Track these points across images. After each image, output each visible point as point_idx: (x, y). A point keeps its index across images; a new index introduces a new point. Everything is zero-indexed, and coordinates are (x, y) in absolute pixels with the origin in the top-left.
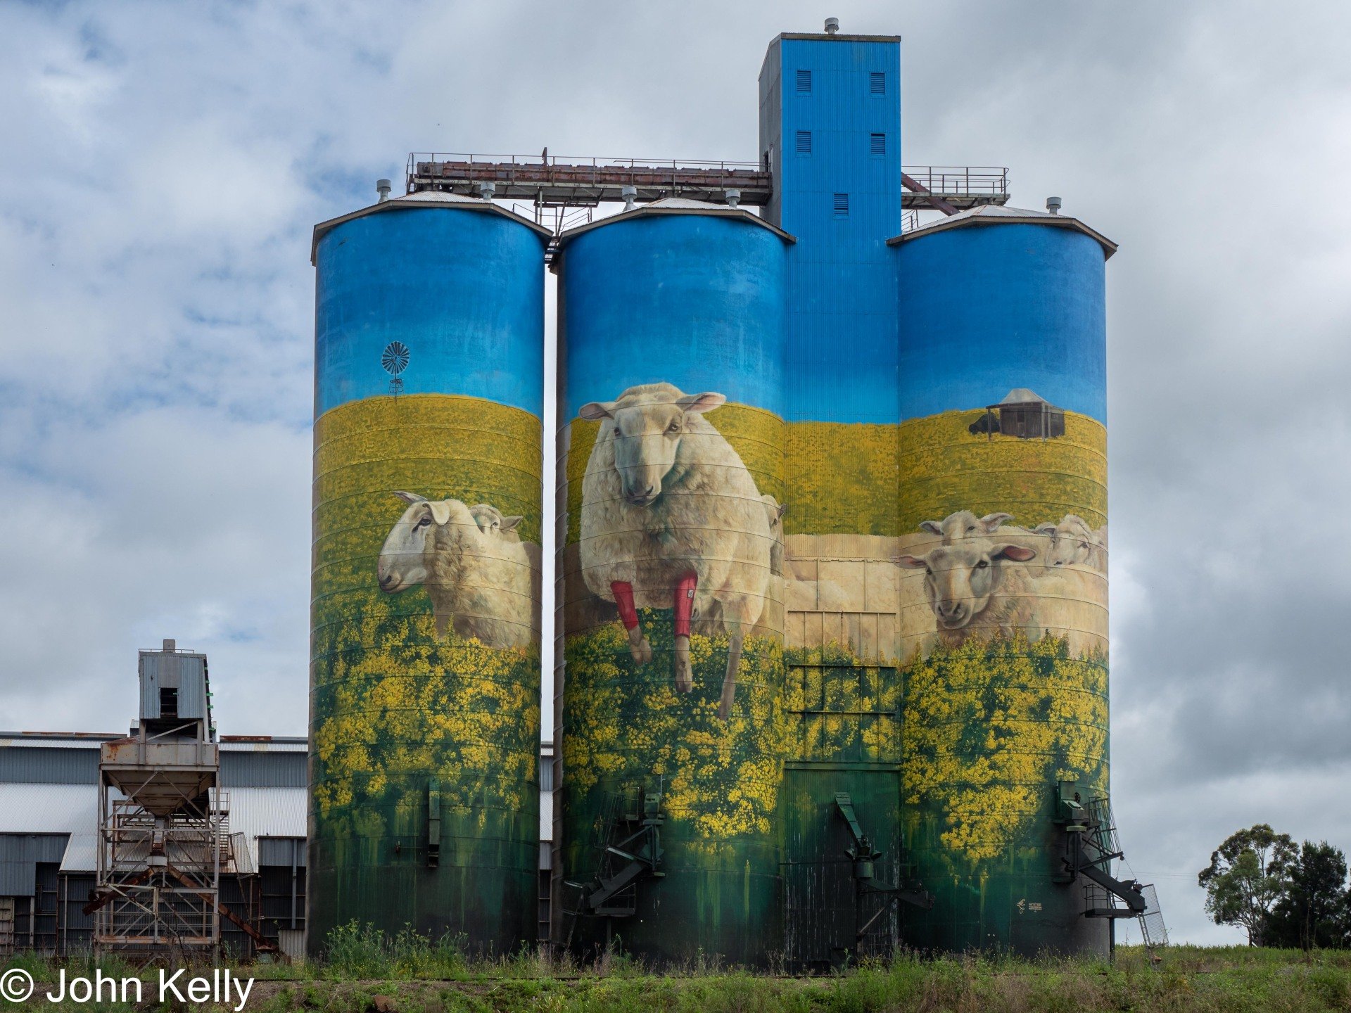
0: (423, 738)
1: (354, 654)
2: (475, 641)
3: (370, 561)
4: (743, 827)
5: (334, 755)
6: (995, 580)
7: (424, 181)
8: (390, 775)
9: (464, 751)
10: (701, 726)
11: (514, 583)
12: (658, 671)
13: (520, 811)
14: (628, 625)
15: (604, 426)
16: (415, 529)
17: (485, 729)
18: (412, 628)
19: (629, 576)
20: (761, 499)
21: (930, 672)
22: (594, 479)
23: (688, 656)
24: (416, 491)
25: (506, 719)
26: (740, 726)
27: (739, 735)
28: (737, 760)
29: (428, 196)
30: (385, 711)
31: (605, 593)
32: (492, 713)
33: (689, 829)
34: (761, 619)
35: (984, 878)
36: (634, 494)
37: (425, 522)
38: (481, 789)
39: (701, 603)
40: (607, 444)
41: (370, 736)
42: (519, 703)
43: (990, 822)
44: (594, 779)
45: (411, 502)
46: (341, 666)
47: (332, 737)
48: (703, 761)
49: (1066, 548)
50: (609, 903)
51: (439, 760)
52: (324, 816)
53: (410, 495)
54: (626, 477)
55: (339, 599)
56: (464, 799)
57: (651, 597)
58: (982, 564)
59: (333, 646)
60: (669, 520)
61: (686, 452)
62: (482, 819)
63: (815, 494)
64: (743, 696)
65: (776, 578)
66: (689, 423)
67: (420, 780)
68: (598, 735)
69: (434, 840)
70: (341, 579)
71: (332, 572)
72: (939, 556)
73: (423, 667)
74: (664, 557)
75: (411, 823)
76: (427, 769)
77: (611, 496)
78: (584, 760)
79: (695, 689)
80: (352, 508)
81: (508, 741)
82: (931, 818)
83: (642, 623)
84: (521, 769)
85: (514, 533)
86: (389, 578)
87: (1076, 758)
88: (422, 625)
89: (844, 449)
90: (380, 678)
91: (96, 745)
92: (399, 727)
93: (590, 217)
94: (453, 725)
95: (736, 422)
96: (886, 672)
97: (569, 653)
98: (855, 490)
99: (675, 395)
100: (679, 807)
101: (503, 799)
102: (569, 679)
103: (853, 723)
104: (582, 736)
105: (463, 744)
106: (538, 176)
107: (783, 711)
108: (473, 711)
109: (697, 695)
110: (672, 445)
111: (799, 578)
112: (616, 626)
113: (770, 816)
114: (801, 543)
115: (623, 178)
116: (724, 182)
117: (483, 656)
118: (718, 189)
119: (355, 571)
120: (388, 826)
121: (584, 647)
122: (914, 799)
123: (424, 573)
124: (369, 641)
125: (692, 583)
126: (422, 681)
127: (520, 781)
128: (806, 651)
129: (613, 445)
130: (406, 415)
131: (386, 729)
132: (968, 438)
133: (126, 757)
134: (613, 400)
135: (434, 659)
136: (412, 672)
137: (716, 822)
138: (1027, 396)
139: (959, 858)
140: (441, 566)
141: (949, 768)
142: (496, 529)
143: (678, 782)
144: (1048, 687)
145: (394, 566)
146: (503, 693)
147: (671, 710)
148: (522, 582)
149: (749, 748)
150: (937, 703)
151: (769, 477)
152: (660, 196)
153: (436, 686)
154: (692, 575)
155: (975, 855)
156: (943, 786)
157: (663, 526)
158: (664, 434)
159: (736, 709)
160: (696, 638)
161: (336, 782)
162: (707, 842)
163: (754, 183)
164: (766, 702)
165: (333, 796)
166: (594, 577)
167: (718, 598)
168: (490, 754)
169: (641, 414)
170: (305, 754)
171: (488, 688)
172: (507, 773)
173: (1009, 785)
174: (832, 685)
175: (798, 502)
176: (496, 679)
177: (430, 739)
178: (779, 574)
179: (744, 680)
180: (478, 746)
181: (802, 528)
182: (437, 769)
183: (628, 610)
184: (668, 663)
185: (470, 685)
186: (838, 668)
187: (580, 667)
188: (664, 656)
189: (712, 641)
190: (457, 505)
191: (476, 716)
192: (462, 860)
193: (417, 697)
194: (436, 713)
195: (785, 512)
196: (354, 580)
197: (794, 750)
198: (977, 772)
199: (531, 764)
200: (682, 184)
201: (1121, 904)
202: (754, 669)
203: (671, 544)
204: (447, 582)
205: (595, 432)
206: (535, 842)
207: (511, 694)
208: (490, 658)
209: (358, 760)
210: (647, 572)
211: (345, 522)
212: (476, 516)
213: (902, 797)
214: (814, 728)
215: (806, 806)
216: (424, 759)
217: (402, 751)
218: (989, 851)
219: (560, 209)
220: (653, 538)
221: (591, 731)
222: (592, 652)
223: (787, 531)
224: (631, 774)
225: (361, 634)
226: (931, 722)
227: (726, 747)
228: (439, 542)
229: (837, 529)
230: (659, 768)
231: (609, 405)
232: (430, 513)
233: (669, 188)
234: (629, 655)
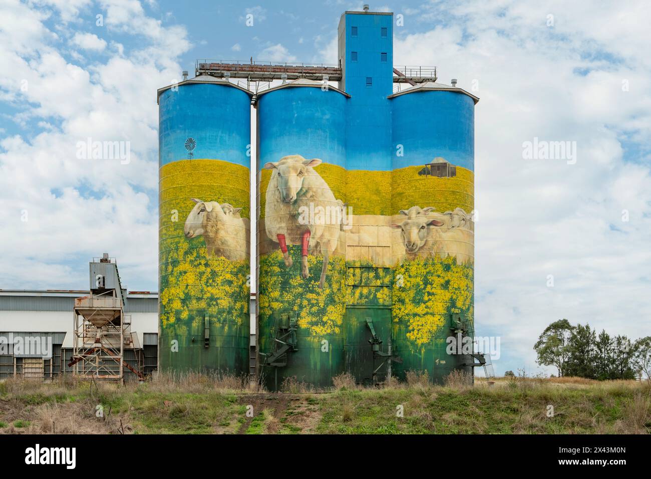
0: (203, 296)
1: (175, 263)
2: (223, 258)
4: (329, 331)
5: (168, 303)
6: (428, 233)
7: (202, 71)
8: (190, 311)
9: (219, 301)
10: (312, 292)
11: (238, 235)
12: (295, 270)
13: (241, 325)
14: (284, 251)
15: (274, 172)
16: (199, 213)
17: (227, 292)
18: (198, 253)
19: (284, 232)
20: (336, 201)
21: (403, 270)
22: (270, 193)
23: (307, 264)
24: (199, 198)
25: (236, 289)
26: (328, 291)
27: (327, 295)
28: (327, 305)
29: (203, 78)
30: (187, 286)
31: (275, 239)
32: (230, 286)
33: (307, 332)
35: (423, 350)
36: (285, 200)
37: (202, 210)
38: (226, 316)
39: (312, 243)
40: (275, 179)
41: (182, 296)
42: (241, 282)
43: (425, 329)
44: (271, 312)
45: (197, 202)
46: (170, 268)
47: (167, 296)
48: (313, 305)
49: (456, 220)
50: (276, 361)
52: (164, 327)
53: (196, 200)
54: (283, 192)
55: (169, 241)
56: (219, 320)
57: (293, 240)
58: (423, 227)
59: (167, 259)
61: (306, 183)
62: (226, 328)
63: (358, 199)
64: (329, 279)
66: (307, 171)
67: (201, 313)
68: (272, 295)
69: (207, 336)
70: (169, 233)
71: (166, 230)
72: (406, 224)
73: (202, 268)
74: (298, 225)
75: (198, 329)
76: (204, 309)
77: (277, 200)
78: (267, 305)
79: (310, 277)
80: (174, 204)
81: (236, 297)
82: (403, 328)
83: (289, 250)
84: (242, 308)
85: (238, 215)
86: (189, 233)
87: (459, 304)
88: (202, 251)
89: (370, 181)
90: (185, 273)
92: (193, 292)
93: (270, 86)
94: (214, 291)
95: (326, 171)
96: (386, 269)
97: (263, 263)
98: (374, 197)
99: (302, 160)
100: (303, 323)
101: (235, 320)
102: (261, 273)
103: (373, 290)
104: (266, 295)
105: (218, 299)
106: (248, 69)
107: (345, 285)
108: (222, 286)
109: (310, 279)
110: (300, 180)
111: (352, 233)
112: (278, 252)
113: (340, 327)
114: (353, 219)
115: (282, 70)
116: (324, 72)
117: (226, 264)
118: (321, 75)
119: (175, 230)
120: (189, 331)
121: (266, 260)
122: (397, 320)
123: (202, 231)
124: (181, 258)
125: (308, 235)
126: (202, 274)
127: (241, 314)
128: (354, 262)
129: (277, 179)
130: (195, 168)
131: (188, 293)
133: (85, 304)
134: (277, 161)
135: (207, 265)
136: (198, 270)
137: (318, 329)
138: (441, 160)
139: (413, 342)
140: (209, 228)
141: (410, 308)
142: (231, 213)
143: (303, 313)
144: (449, 276)
145: (190, 228)
146: (234, 279)
147: (300, 285)
148: (242, 234)
149: (331, 300)
150: (405, 283)
151: (339, 192)
152: (296, 78)
153: (208, 276)
154: (309, 232)
155: (420, 342)
156: (407, 315)
157: (297, 212)
158: (297, 176)
159: (326, 285)
160: (310, 257)
161: (169, 313)
162: (315, 337)
163: (333, 72)
164: (338, 282)
165: (168, 319)
166: (270, 232)
167: (319, 241)
168: (229, 302)
169: (288, 167)
171: (228, 277)
172: (236, 310)
173: (433, 314)
174: (365, 275)
176: (231, 273)
177: (205, 297)
178: (344, 231)
179: (329, 273)
180: (224, 299)
182: (208, 309)
183: (283, 246)
184: (299, 266)
185: (221, 275)
186: (367, 268)
187: (265, 268)
188: (297, 264)
189: (316, 258)
190: (215, 204)
191: (224, 288)
192: (218, 344)
193: (200, 280)
194: (208, 286)
195: (346, 206)
196: (175, 233)
197: (350, 300)
198: (421, 309)
199: (246, 306)
200: (306, 73)
201: (476, 361)
202: (333, 269)
204: (212, 235)
205: (270, 175)
206: (248, 337)
207: (238, 279)
208: (229, 264)
209: (177, 305)
210: (291, 230)
211: (172, 210)
212: (223, 208)
213: (392, 319)
214: (358, 292)
215: (355, 323)
216: (203, 305)
217: (194, 301)
218: (425, 340)
219: (257, 82)
220: (293, 217)
221: (269, 293)
222: (270, 262)
224: (285, 310)
225: (178, 255)
226: (403, 290)
227: (322, 299)
228: (208, 218)
229: (367, 213)
230: (296, 308)
231: (276, 164)
232: (205, 207)
233: (301, 74)
234: (284, 263)
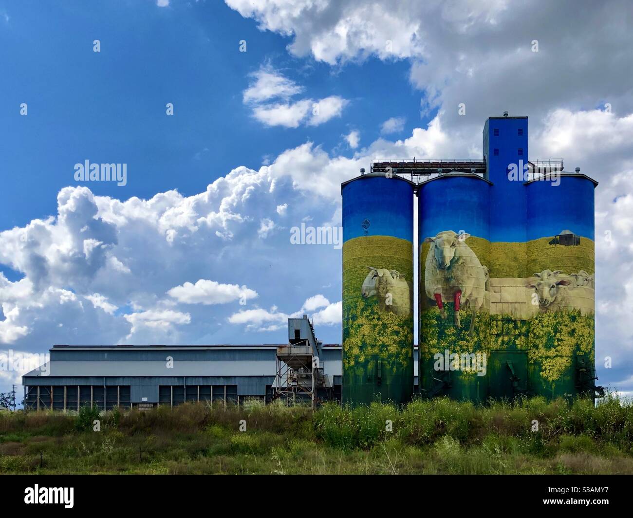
0: (376, 344)
1: (354, 318)
2: (392, 313)
3: (358, 289)
5: (349, 350)
6: (557, 291)
7: (376, 169)
8: (366, 356)
9: (389, 348)
10: (463, 340)
11: (404, 295)
12: (449, 322)
13: (407, 366)
14: (440, 308)
15: (432, 245)
16: (372, 278)
17: (395, 341)
18: (372, 309)
19: (440, 292)
20: (482, 267)
21: (537, 321)
22: (429, 261)
23: (459, 317)
24: (373, 266)
25: (402, 338)
26: (476, 339)
27: (475, 342)
29: (376, 173)
30: (364, 336)
31: (433, 298)
32: (397, 336)
33: (459, 372)
34: (482, 305)
35: (553, 385)
36: (441, 266)
37: (375, 276)
38: (394, 360)
39: (463, 300)
40: (433, 250)
41: (360, 344)
42: (406, 333)
43: (556, 369)
44: (430, 356)
45: (371, 270)
46: (351, 321)
47: (348, 344)
49: (580, 281)
52: (346, 369)
53: (371, 268)
54: (439, 260)
55: (349, 300)
56: (389, 363)
57: (446, 299)
58: (553, 286)
59: (348, 316)
60: (453, 274)
61: (458, 252)
62: (395, 369)
63: (500, 265)
64: (476, 329)
65: (487, 292)
66: (459, 243)
67: (375, 357)
68: (431, 342)
69: (380, 376)
70: (350, 294)
71: (348, 292)
72: (539, 284)
73: (376, 321)
74: (451, 286)
75: (372, 370)
76: (377, 354)
77: (434, 266)
78: (427, 350)
79: (461, 327)
80: (353, 272)
81: (402, 345)
82: (537, 368)
83: (444, 307)
84: (407, 353)
85: (404, 279)
86: (365, 294)
87: (583, 348)
88: (375, 308)
89: (509, 250)
90: (362, 325)
91: (275, 348)
92: (368, 341)
93: (428, 178)
94: (385, 340)
95: (474, 243)
96: (523, 321)
97: (422, 316)
98: (513, 264)
99: (454, 234)
101: (401, 363)
102: (422, 324)
103: (512, 337)
104: (426, 343)
105: (388, 346)
106: (411, 166)
107: (490, 334)
108: (391, 335)
109: (462, 329)
110: (453, 250)
111: (495, 292)
112: (436, 308)
114: (495, 281)
115: (438, 166)
116: (471, 166)
117: (394, 318)
118: (469, 168)
119: (354, 292)
120: (366, 372)
121: (426, 314)
122: (532, 362)
123: (376, 292)
124: (359, 314)
125: (460, 294)
126: (375, 326)
127: (406, 358)
128: (497, 315)
129: (435, 251)
130: (369, 242)
131: (364, 341)
132: (549, 246)
133: (285, 351)
134: (435, 236)
135: (379, 319)
136: (372, 323)
138: (568, 232)
139: (545, 380)
140: (381, 290)
141: (543, 351)
142: (398, 278)
144: (574, 325)
145: (366, 290)
146: (401, 329)
147: (454, 334)
148: (407, 294)
149: (479, 346)
150: (539, 331)
151: (485, 260)
152: (450, 171)
153: (380, 328)
154: (460, 291)
155: (551, 379)
156: (541, 357)
157: (450, 276)
158: (451, 247)
159: (474, 334)
160: (461, 311)
161: (350, 358)
162: (465, 376)
163: (480, 166)
164: (484, 331)
165: (349, 363)
166: (429, 292)
167: (468, 298)
168: (397, 349)
169: (443, 241)
170: (341, 350)
171: (396, 328)
172: (402, 355)
173: (561, 356)
174: (506, 326)
175: (494, 268)
176: (399, 325)
177: (378, 344)
178: (488, 291)
179: (477, 324)
180: (393, 346)
181: (496, 276)
182: (380, 354)
183: (440, 303)
184: (452, 319)
185: (390, 327)
186: (507, 320)
187: (425, 321)
188: (451, 317)
189: (466, 312)
190: (386, 270)
191: (392, 337)
192: (388, 382)
193: (374, 331)
194: (380, 336)
195: (490, 271)
196: (354, 294)
197: (494, 346)
198: (552, 353)
199: (410, 352)
200: (457, 167)
201: (597, 394)
202: (480, 321)
203: (453, 281)
204: (383, 295)
205: (429, 246)
206: (413, 377)
207: (403, 329)
208: (397, 318)
209: (356, 351)
210: (446, 291)
211: (351, 276)
212: (391, 274)
213: (528, 361)
214: (500, 339)
215: (498, 364)
216: (376, 351)
217: (369, 348)
218: (555, 378)
219: (419, 176)
220: (447, 280)
221: (429, 341)
222: (429, 316)
223: (491, 277)
225: (357, 312)
226: (537, 337)
227: (471, 345)
228: (380, 282)
229: (507, 276)
231: (433, 238)
232: (377, 273)
233: (453, 168)
234: (440, 317)
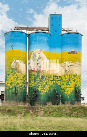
1: (9, 75)
2: (20, 74)
3: (10, 66)
4: (46, 91)
6: (70, 68)
8: (12, 86)
10: (42, 82)
14: (35, 72)
15: (33, 53)
17: (21, 82)
18: (14, 72)
21: (64, 77)
23: (40, 75)
25: (23, 81)
26: (45, 82)
28: (45, 85)
29: (16, 30)
30: (12, 80)
33: (40, 91)
34: (48, 72)
35: (69, 96)
37: (15, 62)
38: (21, 88)
41: (10, 83)
42: (24, 79)
43: (69, 91)
44: (32, 87)
45: (14, 60)
46: (7, 76)
47: (7, 83)
48: (42, 85)
49: (77, 65)
50: (33, 98)
51: (17, 85)
52: (6, 90)
55: (7, 69)
56: (19, 89)
58: (69, 66)
59: (7, 74)
61: (40, 55)
62: (21, 90)
64: (46, 79)
66: (41, 53)
67: (15, 87)
68: (32, 82)
69: (16, 92)
71: (7, 67)
72: (65, 66)
73: (15, 76)
75: (14, 91)
78: (31, 85)
82: (64, 91)
84: (25, 86)
85: (24, 63)
87: (78, 85)
90: (11, 77)
95: (45, 53)
96: (60, 77)
97: (30, 75)
99: (39, 50)
100: (40, 89)
101: (23, 89)
102: (29, 77)
103: (56, 81)
105: (19, 83)
107: (50, 80)
108: (20, 80)
109: (41, 79)
112: (33, 72)
113: (48, 90)
118: (44, 29)
120: (12, 91)
122: (62, 89)
123: (15, 67)
126: (15, 77)
128: (52, 75)
129: (33, 55)
130: (13, 52)
131: (12, 82)
132: (68, 54)
134: (33, 50)
135: (16, 75)
137: (43, 91)
138: (73, 50)
139: (66, 94)
140: (17, 66)
141: (65, 86)
142: (22, 63)
143: (39, 87)
144: (75, 78)
145: (12, 66)
147: (39, 80)
148: (25, 68)
149: (46, 84)
150: (64, 80)
152: (38, 30)
155: (68, 94)
156: (65, 88)
158: (38, 54)
159: (45, 80)
162: (42, 93)
163: (47, 29)
164: (48, 79)
165: (7, 88)
167: (43, 70)
168: (22, 84)
169: (36, 52)
171: (21, 78)
172: (23, 86)
173: (71, 88)
174: (54, 78)
177: (16, 83)
179: (46, 77)
184: (38, 76)
186: (55, 76)
189: (43, 74)
190: (18, 61)
192: (19, 94)
194: (16, 80)
196: (9, 68)
197: (51, 84)
198: (68, 86)
200: (40, 29)
201: (82, 99)
204: (17, 68)
206: (26, 93)
208: (22, 75)
209: (9, 85)
211: (8, 62)
212: (20, 62)
213: (61, 89)
214: (53, 82)
215: (52, 89)
216: (15, 85)
217: (13, 84)
218: (69, 94)
224: (35, 86)
225: (9, 73)
226: (64, 81)
227: (44, 84)
228: (17, 64)
230: (38, 86)
231: (33, 51)
